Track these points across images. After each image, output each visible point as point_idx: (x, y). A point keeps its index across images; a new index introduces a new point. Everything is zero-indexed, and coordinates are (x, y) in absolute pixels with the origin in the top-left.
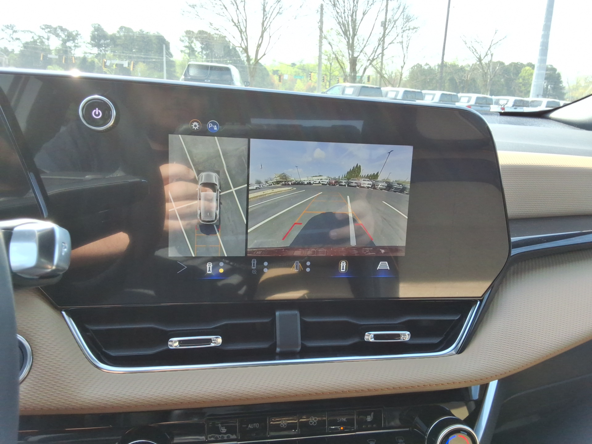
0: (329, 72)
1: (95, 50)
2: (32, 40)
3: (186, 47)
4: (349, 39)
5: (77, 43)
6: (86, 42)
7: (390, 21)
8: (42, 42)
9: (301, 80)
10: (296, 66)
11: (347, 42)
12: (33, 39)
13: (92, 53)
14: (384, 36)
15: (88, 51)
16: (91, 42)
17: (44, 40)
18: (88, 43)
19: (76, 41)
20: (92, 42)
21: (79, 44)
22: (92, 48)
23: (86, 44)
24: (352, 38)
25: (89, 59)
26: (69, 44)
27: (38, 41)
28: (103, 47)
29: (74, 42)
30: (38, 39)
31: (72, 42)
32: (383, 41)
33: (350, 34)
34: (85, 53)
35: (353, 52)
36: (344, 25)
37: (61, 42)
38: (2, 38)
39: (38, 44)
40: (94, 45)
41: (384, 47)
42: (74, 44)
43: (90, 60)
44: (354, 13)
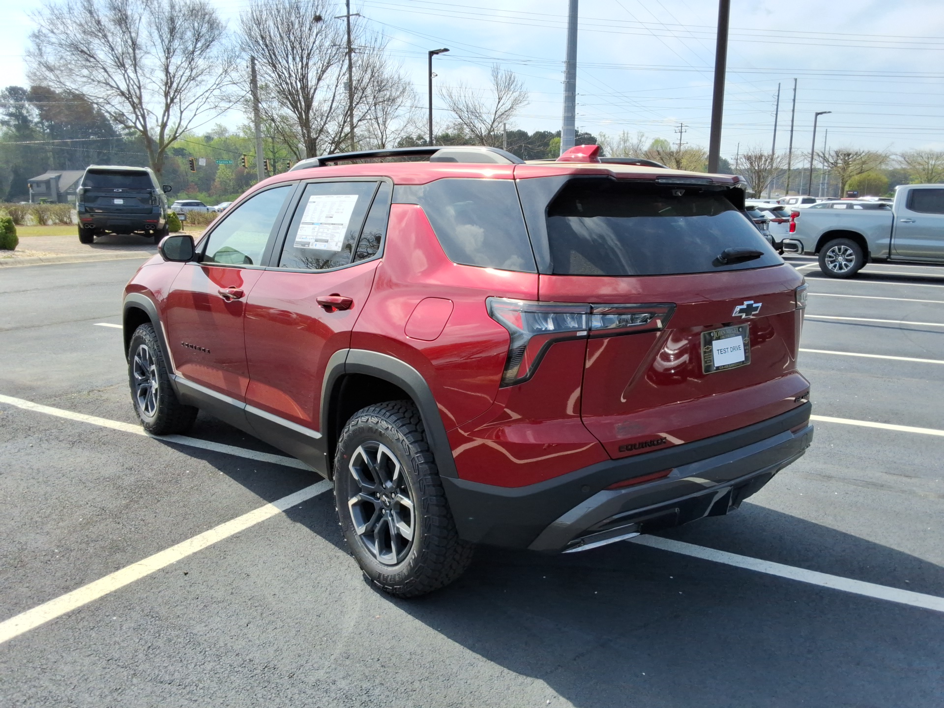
0: (272, 150)
3: (11, 115)
4: (300, 114)
7: (356, 88)
9: (227, 165)
10: (213, 141)
11: (298, 118)
14: (351, 109)
24: (304, 112)
32: (352, 116)
33: (301, 108)
35: (309, 132)
36: (290, 94)
41: (353, 125)
44: (304, 78)
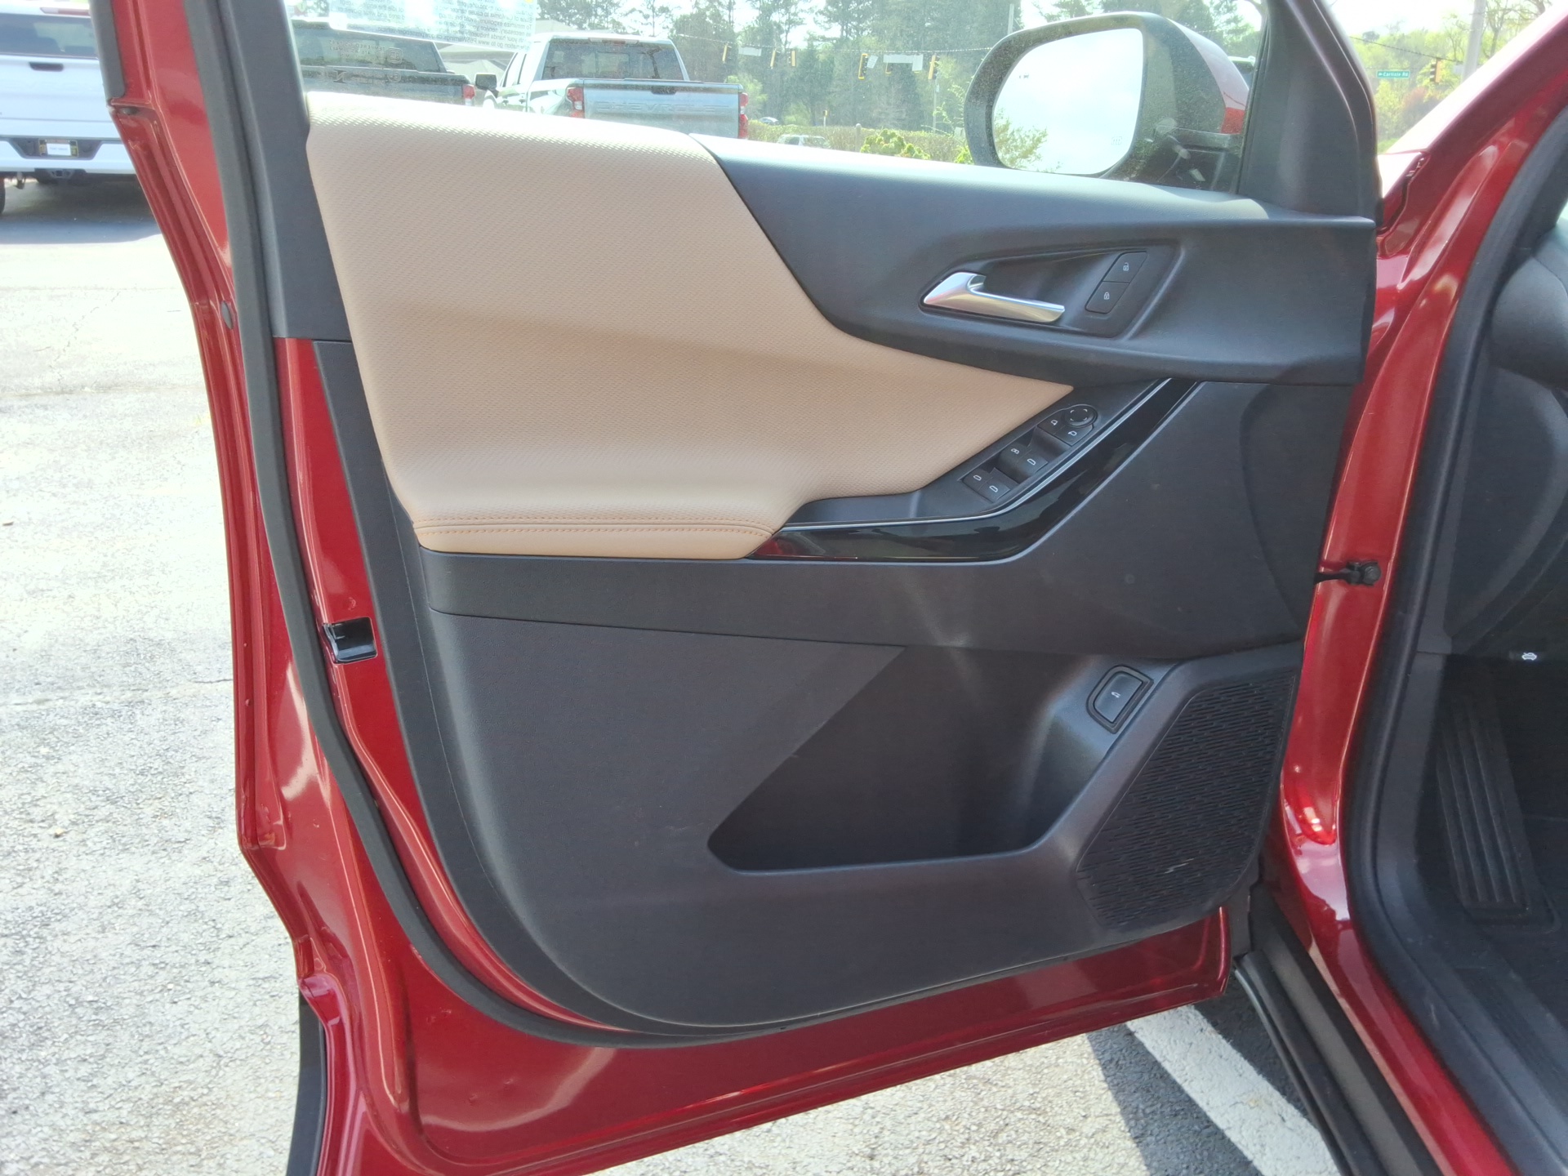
1: (835, 31)
2: (695, 11)
5: (795, 14)
6: (816, 11)
8: (717, 16)
9: (1392, 82)
10: (1379, 41)
12: (698, 8)
13: (827, 36)
15: (819, 32)
16: (826, 8)
17: (721, 9)
18: (821, 13)
19: (793, 9)
20: (829, 8)
21: (799, 15)
22: (827, 25)
23: (816, 14)
25: (821, 53)
26: (776, 17)
27: (708, 13)
28: (854, 19)
29: (787, 11)
30: (707, 9)
31: (783, 11)
34: (812, 38)
37: (757, 13)
38: (630, 9)
39: (708, 19)
40: (833, 18)
42: (786, 17)
43: (822, 57)
